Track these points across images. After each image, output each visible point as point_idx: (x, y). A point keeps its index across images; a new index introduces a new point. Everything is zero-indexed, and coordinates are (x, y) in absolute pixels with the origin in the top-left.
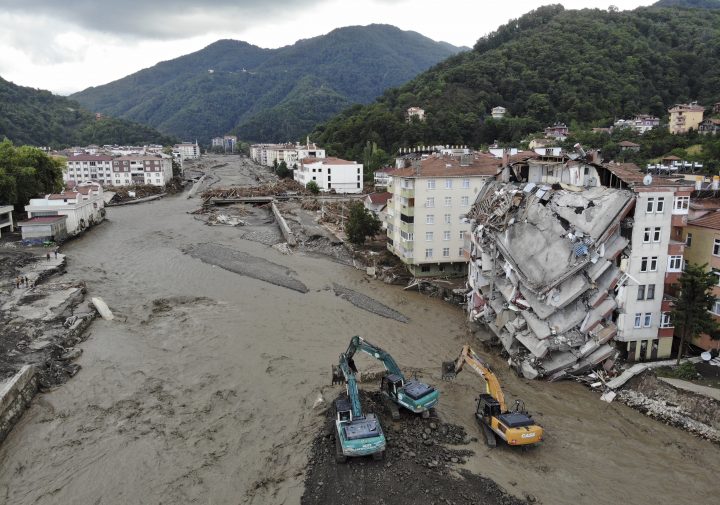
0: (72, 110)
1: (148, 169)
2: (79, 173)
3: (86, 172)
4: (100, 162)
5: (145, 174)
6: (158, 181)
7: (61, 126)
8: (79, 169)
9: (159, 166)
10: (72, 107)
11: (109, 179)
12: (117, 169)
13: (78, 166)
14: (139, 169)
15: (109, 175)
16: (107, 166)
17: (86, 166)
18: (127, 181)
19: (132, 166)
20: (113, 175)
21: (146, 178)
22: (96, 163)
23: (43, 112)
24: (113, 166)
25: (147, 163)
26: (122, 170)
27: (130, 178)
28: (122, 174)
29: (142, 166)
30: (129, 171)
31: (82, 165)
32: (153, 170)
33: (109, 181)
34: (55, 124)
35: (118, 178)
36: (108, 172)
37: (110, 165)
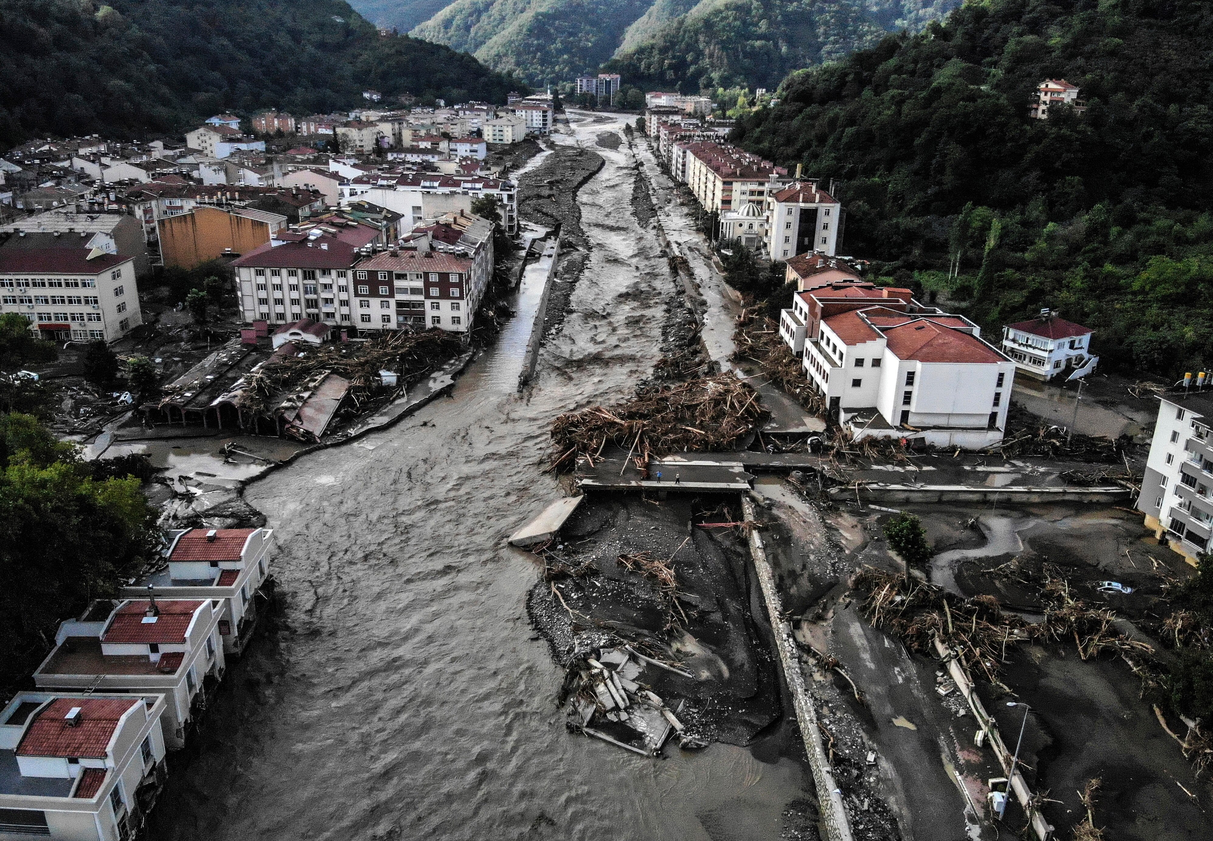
0: (339, 20)
1: (434, 291)
2: (278, 295)
3: (295, 295)
4: (326, 272)
5: (428, 303)
6: (456, 320)
7: (319, 53)
8: (279, 287)
9: (459, 285)
10: (339, 14)
11: (345, 310)
12: (364, 289)
13: (276, 280)
14: (414, 291)
15: (344, 303)
16: (342, 282)
17: (293, 280)
18: (386, 319)
19: (398, 283)
20: (355, 302)
21: (430, 313)
22: (318, 273)
23: (289, 23)
24: (356, 283)
25: (434, 278)
26: (374, 293)
27: (392, 311)
28: (375, 302)
29: (419, 284)
30: (392, 295)
31: (285, 278)
32: (445, 295)
33: (345, 317)
34: (310, 48)
35: (365, 311)
36: (344, 296)
37: (347, 281)
